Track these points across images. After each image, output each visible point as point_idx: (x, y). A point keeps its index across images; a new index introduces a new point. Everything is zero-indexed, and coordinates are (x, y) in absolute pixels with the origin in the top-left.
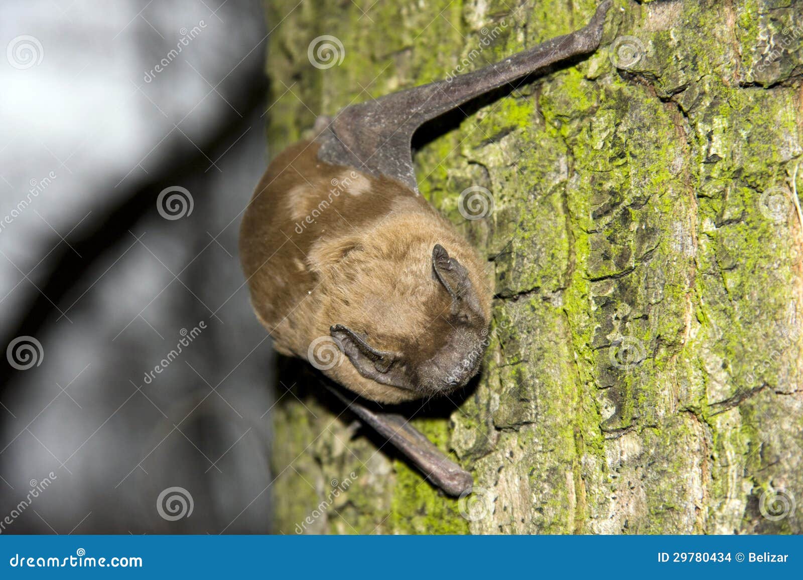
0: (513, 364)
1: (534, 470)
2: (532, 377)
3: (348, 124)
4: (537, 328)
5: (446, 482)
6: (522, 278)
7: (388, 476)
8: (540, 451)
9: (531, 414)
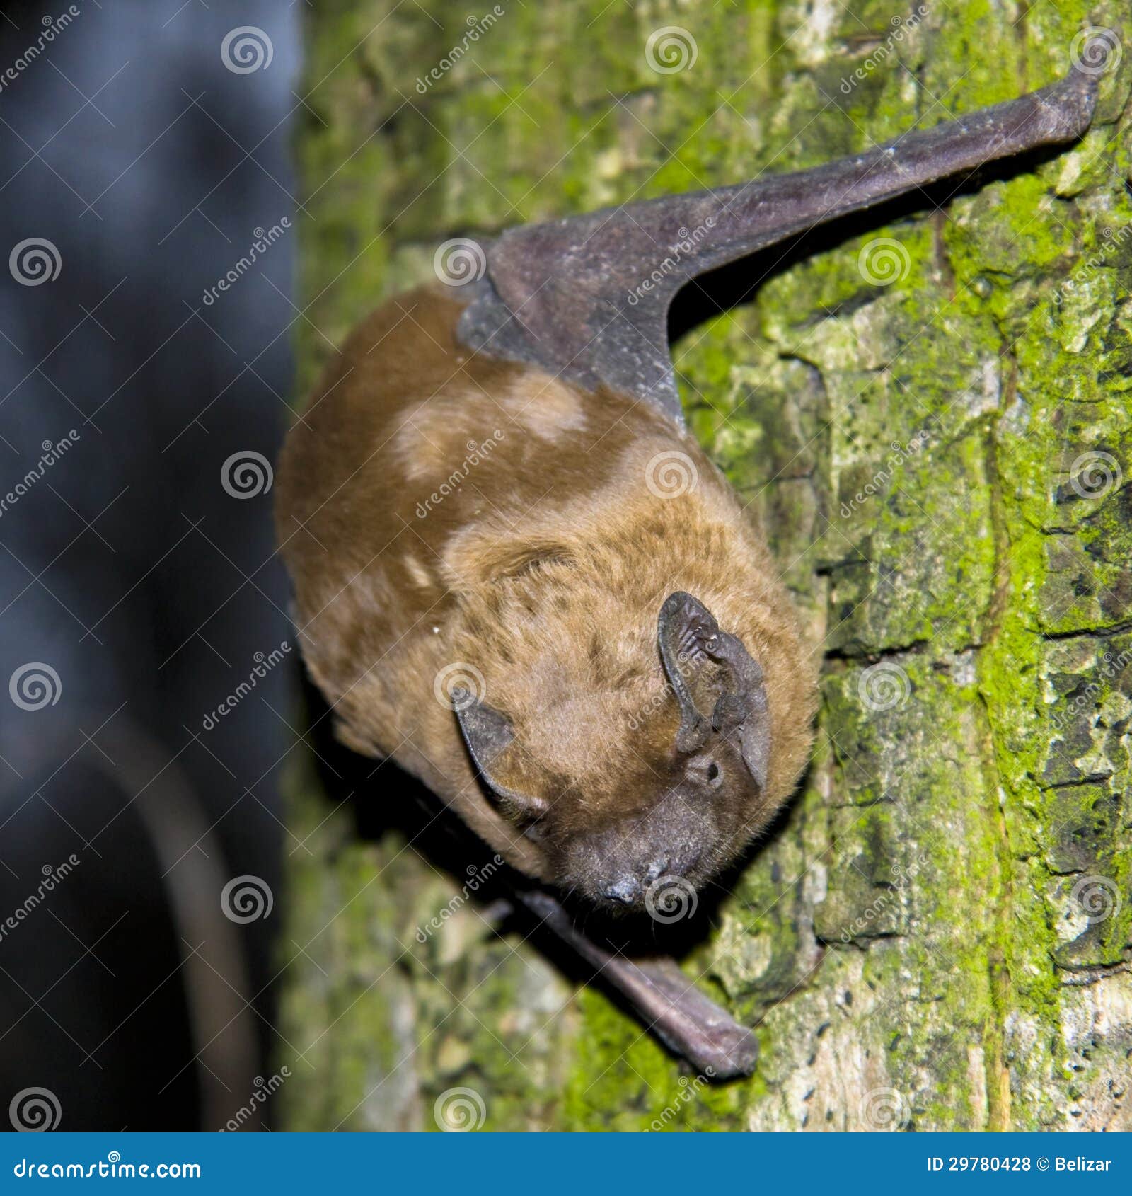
0: (862, 805)
1: (898, 1038)
2: (904, 837)
3: (524, 268)
4: (918, 728)
5: (702, 1048)
6: (890, 618)
7: (561, 1014)
8: (914, 999)
9: (899, 917)
